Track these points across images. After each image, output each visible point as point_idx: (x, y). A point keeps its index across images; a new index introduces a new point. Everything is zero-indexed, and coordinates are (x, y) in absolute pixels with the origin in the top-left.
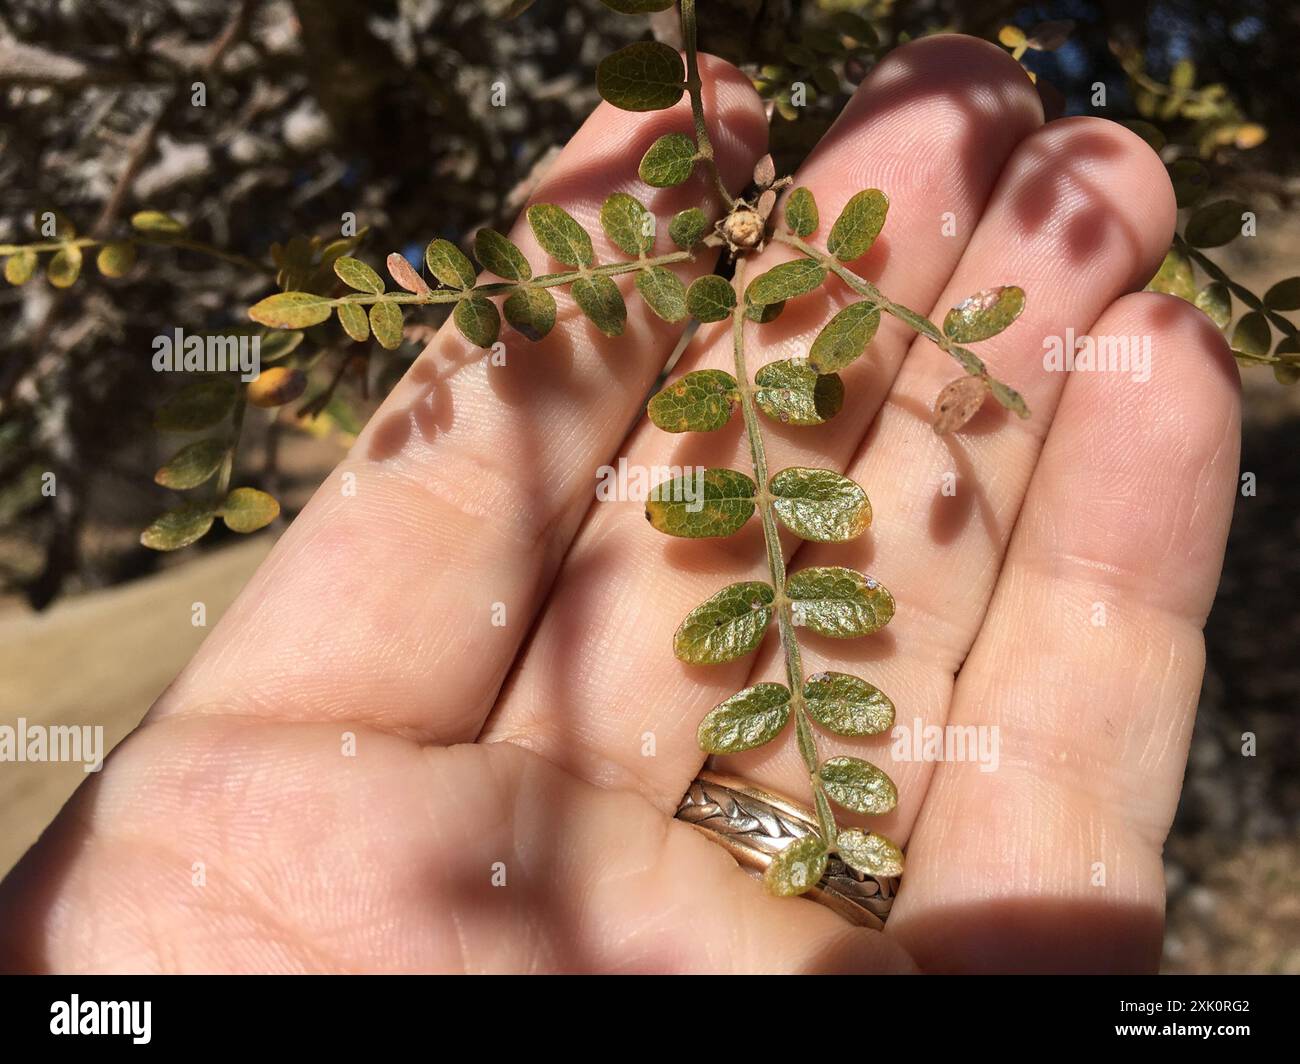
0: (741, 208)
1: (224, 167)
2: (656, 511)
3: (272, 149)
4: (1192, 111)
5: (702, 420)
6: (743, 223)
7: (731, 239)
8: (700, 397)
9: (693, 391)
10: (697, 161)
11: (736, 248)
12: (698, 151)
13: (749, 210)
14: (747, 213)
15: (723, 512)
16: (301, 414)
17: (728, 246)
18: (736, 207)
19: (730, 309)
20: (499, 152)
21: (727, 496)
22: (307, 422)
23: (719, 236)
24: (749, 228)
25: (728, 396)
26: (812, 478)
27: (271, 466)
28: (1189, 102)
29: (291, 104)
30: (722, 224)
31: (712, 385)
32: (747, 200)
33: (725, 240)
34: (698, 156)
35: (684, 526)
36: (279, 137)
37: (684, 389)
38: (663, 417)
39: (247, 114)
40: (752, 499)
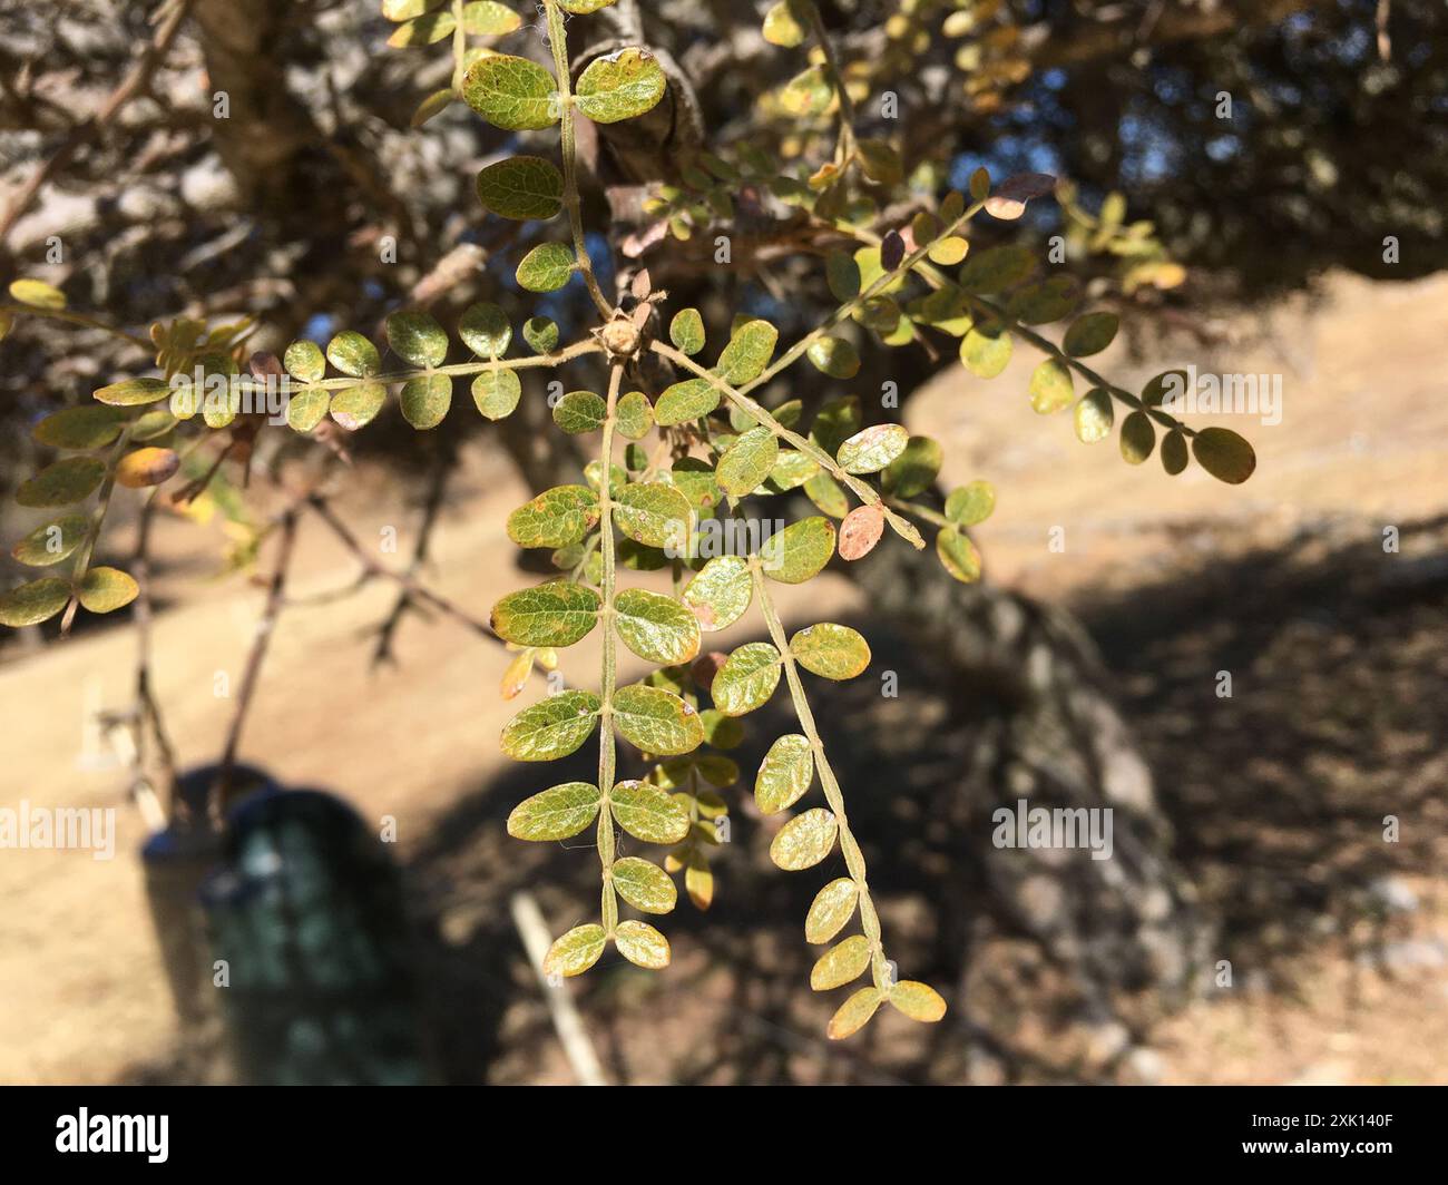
0: (619, 318)
1: (111, 219)
2: (501, 618)
3: (169, 206)
4: (1120, 248)
5: (558, 536)
6: (619, 332)
7: (608, 346)
8: (559, 514)
9: (553, 507)
10: (575, 270)
11: (613, 355)
12: (575, 261)
13: (626, 320)
14: (624, 322)
15: (566, 624)
16: (177, 497)
17: (605, 352)
18: (614, 317)
19: (601, 421)
20: (421, 229)
21: (572, 608)
22: (183, 506)
23: (598, 343)
24: (624, 337)
25: (587, 512)
26: (654, 600)
27: (141, 552)
28: (1117, 237)
29: (192, 157)
30: (601, 332)
31: (573, 501)
32: (625, 310)
33: (602, 347)
34: (576, 265)
35: (526, 634)
36: (176, 192)
37: (543, 505)
38: (520, 532)
39: (141, 162)
40: (595, 614)
